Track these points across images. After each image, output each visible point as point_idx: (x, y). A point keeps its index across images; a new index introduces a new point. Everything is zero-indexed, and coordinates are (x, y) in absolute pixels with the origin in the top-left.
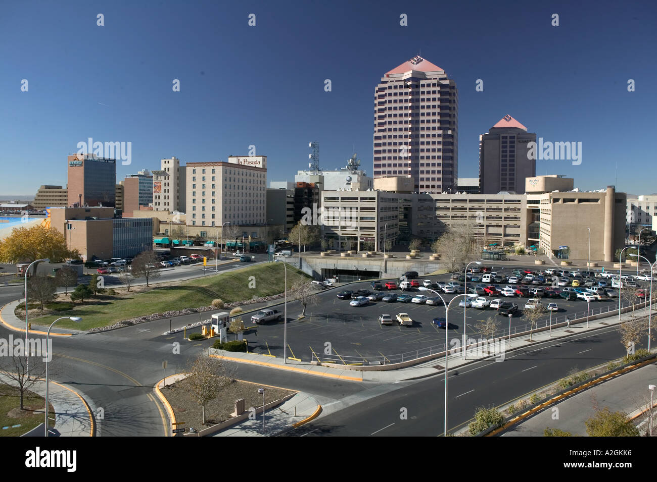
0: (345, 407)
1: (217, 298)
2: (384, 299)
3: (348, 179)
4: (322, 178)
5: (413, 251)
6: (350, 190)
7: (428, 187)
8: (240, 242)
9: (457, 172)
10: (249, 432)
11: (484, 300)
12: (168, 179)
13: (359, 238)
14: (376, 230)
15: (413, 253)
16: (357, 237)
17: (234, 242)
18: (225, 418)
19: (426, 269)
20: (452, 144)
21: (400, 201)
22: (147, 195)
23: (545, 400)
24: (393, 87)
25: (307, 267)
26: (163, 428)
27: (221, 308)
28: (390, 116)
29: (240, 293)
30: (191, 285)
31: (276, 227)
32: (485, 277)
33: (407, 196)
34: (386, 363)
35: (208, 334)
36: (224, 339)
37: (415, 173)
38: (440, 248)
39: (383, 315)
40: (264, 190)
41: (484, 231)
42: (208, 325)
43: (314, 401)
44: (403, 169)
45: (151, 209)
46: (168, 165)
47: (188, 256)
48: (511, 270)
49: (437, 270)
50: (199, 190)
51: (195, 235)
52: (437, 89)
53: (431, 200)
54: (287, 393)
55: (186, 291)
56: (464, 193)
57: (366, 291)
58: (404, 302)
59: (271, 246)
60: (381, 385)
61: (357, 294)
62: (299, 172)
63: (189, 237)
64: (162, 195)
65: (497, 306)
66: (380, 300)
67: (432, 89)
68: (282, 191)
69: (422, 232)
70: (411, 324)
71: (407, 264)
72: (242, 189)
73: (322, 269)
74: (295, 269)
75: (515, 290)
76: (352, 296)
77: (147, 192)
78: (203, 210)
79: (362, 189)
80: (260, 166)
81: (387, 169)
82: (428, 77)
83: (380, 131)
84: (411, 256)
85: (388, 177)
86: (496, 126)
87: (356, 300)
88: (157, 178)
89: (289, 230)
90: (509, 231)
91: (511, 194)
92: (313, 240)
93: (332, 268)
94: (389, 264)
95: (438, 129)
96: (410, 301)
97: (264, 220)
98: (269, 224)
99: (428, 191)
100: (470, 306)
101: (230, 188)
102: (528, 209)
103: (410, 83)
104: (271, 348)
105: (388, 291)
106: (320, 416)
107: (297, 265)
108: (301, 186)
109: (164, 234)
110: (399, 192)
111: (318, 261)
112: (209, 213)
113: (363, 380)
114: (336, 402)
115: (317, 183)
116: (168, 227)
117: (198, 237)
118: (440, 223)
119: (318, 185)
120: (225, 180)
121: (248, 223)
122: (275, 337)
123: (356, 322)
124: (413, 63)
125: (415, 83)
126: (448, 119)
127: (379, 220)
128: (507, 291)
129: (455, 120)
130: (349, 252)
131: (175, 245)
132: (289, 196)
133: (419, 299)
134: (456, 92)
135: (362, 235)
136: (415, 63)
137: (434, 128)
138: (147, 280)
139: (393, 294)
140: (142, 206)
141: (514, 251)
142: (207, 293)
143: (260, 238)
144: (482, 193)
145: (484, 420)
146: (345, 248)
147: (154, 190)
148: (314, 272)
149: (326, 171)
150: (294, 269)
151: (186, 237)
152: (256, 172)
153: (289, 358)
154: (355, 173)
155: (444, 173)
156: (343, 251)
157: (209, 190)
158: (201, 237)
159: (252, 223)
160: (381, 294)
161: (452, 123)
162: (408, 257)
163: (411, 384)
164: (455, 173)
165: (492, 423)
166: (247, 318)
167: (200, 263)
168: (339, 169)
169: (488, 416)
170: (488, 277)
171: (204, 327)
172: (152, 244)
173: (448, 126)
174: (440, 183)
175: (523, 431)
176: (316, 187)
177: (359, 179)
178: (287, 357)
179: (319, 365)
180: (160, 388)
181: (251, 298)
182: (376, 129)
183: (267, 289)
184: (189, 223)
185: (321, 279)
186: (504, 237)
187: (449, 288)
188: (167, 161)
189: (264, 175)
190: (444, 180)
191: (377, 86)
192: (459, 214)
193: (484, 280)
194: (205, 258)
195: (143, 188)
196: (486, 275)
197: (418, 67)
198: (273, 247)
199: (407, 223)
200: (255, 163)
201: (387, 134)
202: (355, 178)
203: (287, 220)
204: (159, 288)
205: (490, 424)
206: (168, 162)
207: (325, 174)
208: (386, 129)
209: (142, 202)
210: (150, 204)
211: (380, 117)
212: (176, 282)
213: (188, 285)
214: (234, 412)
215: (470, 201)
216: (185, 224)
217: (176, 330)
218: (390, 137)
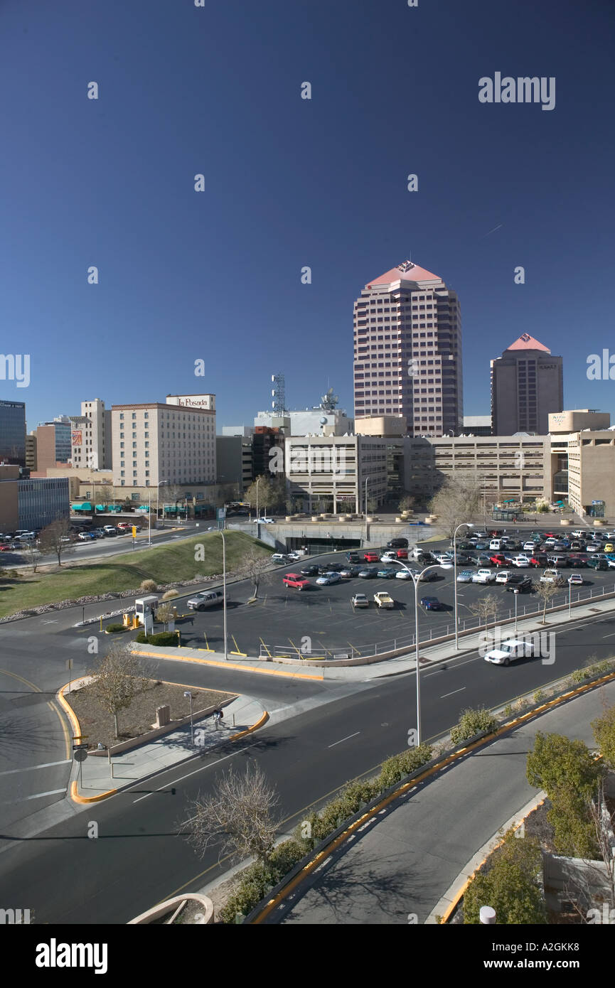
0: (299, 713)
1: (149, 579)
2: (361, 575)
3: (323, 420)
4: (287, 421)
5: (405, 512)
6: (322, 435)
7: (425, 428)
8: (181, 506)
9: (462, 409)
10: (174, 747)
11: (488, 573)
12: (91, 427)
13: (335, 497)
14: (356, 486)
15: (405, 514)
16: (333, 496)
17: (174, 506)
18: (144, 730)
19: (420, 535)
20: (454, 372)
21: (389, 448)
22: (65, 448)
23: (552, 698)
24: (376, 302)
25: (268, 536)
26: (65, 744)
27: (153, 590)
28: (374, 338)
29: (179, 572)
30: (115, 563)
31: (228, 485)
32: (493, 543)
33: (397, 441)
34: (355, 656)
35: (130, 625)
36: (150, 630)
37: (408, 411)
38: (436, 508)
39: (357, 595)
40: (213, 438)
41: (497, 484)
42: (131, 613)
43: (259, 707)
44: (392, 406)
45: (70, 466)
46: (90, 409)
47: (114, 525)
48: (526, 534)
49: (432, 535)
50: (128, 441)
51: (124, 498)
52: (434, 302)
53: (429, 445)
54: (225, 696)
55: (108, 570)
56: (470, 435)
57: (337, 564)
58: (387, 578)
59: (221, 510)
60: (347, 684)
61: (327, 569)
62: (260, 414)
63: (117, 501)
64: (83, 448)
65: (504, 580)
66: (355, 575)
67: (426, 303)
68: (238, 439)
69: (417, 487)
70: (392, 606)
71: (395, 529)
72: (184, 437)
73: (287, 538)
74: (253, 539)
75: (530, 558)
76: (320, 572)
77: (66, 444)
78: (134, 466)
79: (339, 433)
80: (207, 407)
81: (372, 407)
82: (421, 288)
83: (361, 358)
84: (401, 519)
85: (372, 417)
86: (511, 348)
87: (325, 576)
88: (77, 426)
89: (245, 488)
90: (529, 483)
91: (530, 435)
92: (277, 501)
93: (300, 536)
94: (372, 529)
95: (436, 354)
96: (393, 577)
97: (213, 476)
98: (220, 482)
99: (422, 434)
100: (470, 581)
101: (168, 437)
102: (552, 454)
103: (398, 296)
104: (210, 640)
105: (368, 565)
106: (267, 725)
107: (254, 533)
108: (261, 432)
109: (85, 497)
110: (386, 436)
111: (282, 527)
112: (141, 468)
113: (325, 679)
114: (287, 708)
115: (281, 427)
116: (90, 489)
117: (128, 501)
118: (440, 474)
119: (283, 429)
120: (161, 426)
121: (193, 481)
122: (217, 626)
123: (321, 605)
124: (402, 271)
125: (405, 296)
126: (448, 340)
127: (361, 473)
128: (519, 560)
129: (458, 342)
130: (322, 515)
131: (100, 512)
132: (246, 445)
133: (405, 574)
134: (457, 306)
135: (339, 492)
136: (405, 270)
137: (430, 353)
138: (59, 557)
139: (372, 568)
140: (59, 463)
141: (535, 509)
142: (134, 573)
143: (208, 500)
144: (495, 435)
145: (470, 725)
146: (316, 511)
147: (72, 441)
148: (277, 542)
149: (294, 411)
150: (250, 538)
151: (113, 501)
152: (201, 415)
153: (232, 652)
154: (331, 414)
155: (445, 410)
156: (315, 514)
157: (141, 440)
158: (132, 501)
159: (197, 481)
160: (357, 567)
161: (454, 346)
162: (398, 520)
163: (384, 683)
164: (459, 410)
165: (480, 728)
166: (181, 603)
167: (129, 534)
168: (311, 409)
169: (476, 720)
170: (497, 543)
171: (126, 615)
172: (68, 510)
173: (448, 349)
174: (440, 423)
175: (521, 738)
176: (281, 433)
177: (337, 421)
178: (229, 652)
179: (269, 660)
180: (65, 694)
181: (193, 578)
182: (356, 356)
183: (215, 566)
184: (116, 482)
185: (286, 551)
186: (523, 490)
187: (446, 558)
188: (88, 403)
189: (212, 419)
190: (445, 419)
191: (356, 301)
192: (464, 462)
193: (492, 547)
194: (134, 528)
195: (61, 439)
196: (495, 540)
197: (407, 275)
198: (223, 511)
199: (397, 476)
200: (200, 403)
201: (371, 361)
202: (332, 420)
203: (243, 476)
204: (74, 567)
205: (478, 729)
206: (90, 406)
207: (293, 415)
208: (368, 355)
209: (60, 457)
210: (69, 460)
211: (361, 341)
212: (97, 559)
213: (112, 563)
214: (156, 722)
215: (478, 445)
216: (111, 484)
217: (90, 620)
218: (374, 366)
